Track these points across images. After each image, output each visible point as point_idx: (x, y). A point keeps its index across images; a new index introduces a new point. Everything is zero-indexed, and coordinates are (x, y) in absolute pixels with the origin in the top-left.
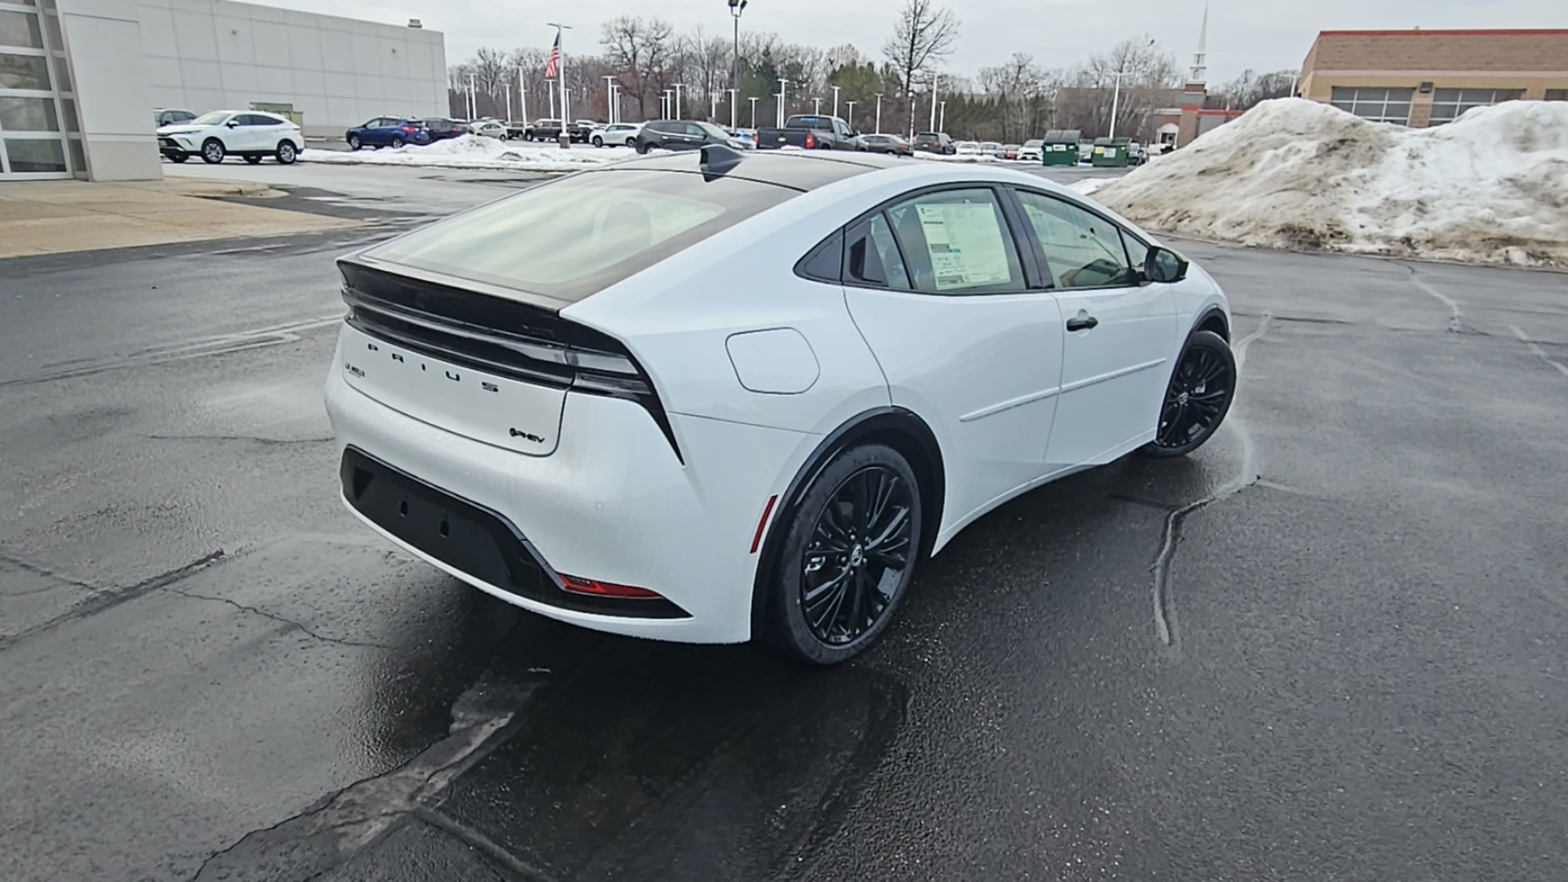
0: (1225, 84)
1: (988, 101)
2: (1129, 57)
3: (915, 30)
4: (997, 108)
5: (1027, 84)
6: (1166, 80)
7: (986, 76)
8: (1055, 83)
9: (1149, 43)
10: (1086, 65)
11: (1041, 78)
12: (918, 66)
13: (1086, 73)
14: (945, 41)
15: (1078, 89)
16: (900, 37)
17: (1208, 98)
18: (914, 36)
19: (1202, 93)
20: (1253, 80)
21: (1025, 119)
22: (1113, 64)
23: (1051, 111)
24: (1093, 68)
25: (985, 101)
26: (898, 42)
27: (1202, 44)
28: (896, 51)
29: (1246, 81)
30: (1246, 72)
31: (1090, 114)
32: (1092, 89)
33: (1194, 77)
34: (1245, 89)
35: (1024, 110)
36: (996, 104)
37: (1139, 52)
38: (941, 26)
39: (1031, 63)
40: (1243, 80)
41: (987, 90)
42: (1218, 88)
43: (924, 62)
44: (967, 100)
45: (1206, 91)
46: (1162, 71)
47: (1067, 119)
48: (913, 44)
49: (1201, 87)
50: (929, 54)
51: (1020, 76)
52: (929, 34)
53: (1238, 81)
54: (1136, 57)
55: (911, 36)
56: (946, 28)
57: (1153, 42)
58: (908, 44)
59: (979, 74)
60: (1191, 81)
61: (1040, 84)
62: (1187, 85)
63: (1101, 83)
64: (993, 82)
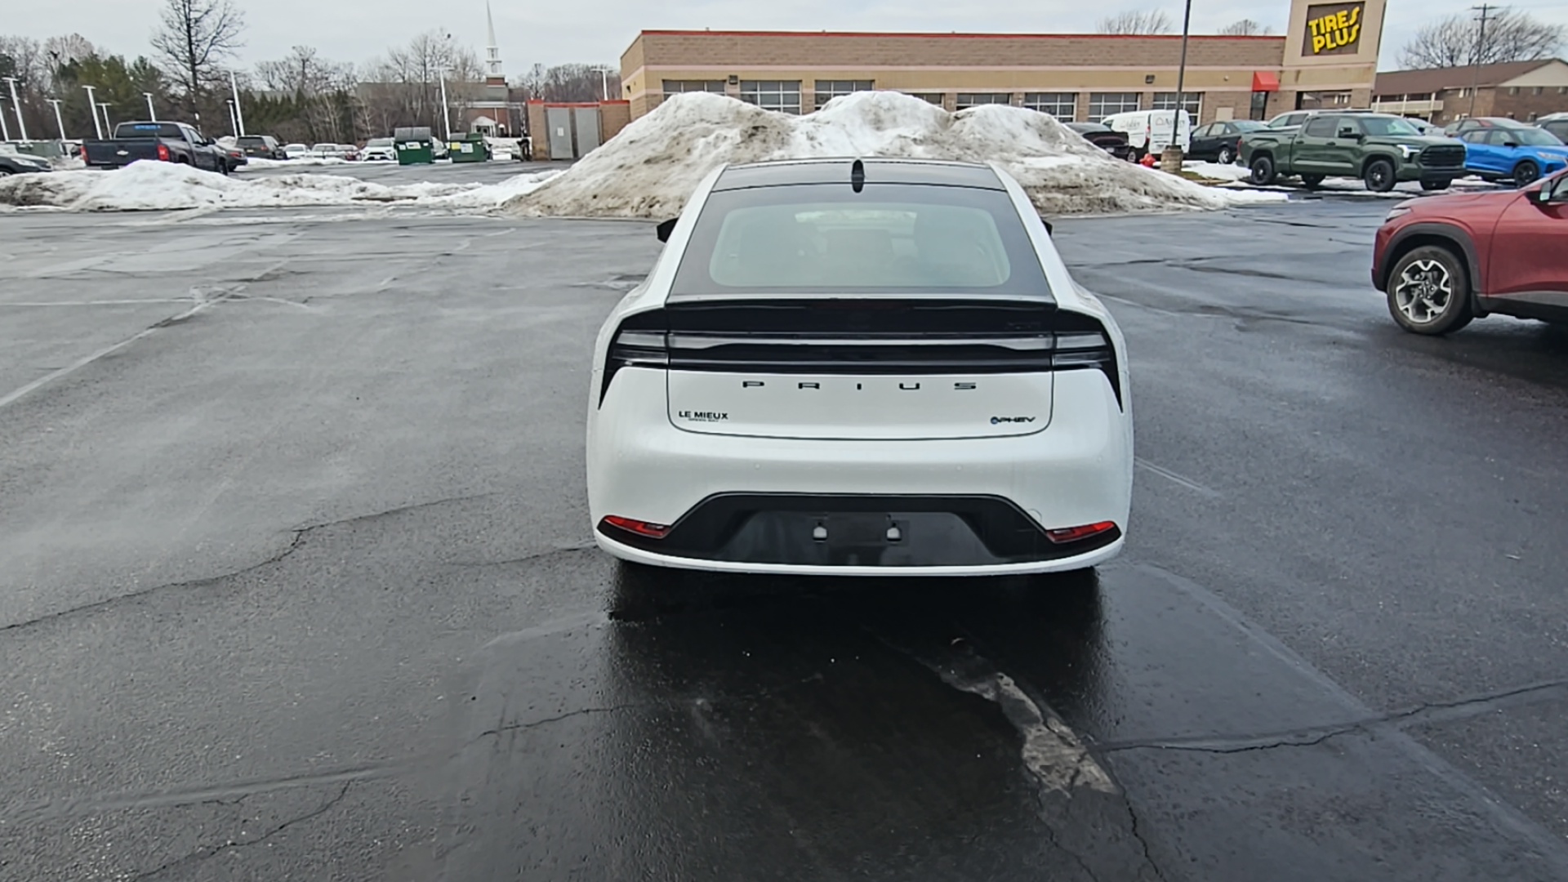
0: (519, 77)
1: (283, 98)
2: (429, 51)
3: (188, 20)
4: (297, 106)
5: (317, 79)
6: (471, 74)
7: (267, 71)
8: (348, 78)
9: (446, 37)
10: (386, 59)
11: (330, 72)
12: (203, 60)
13: (387, 67)
14: (231, 32)
15: (383, 84)
16: (171, 27)
17: (510, 91)
18: (188, 26)
19: (504, 86)
20: (544, 73)
21: (332, 117)
22: (414, 58)
23: (360, 108)
24: (395, 62)
25: (279, 100)
26: (170, 33)
27: (492, 38)
28: (169, 43)
29: (538, 74)
30: (536, 65)
31: (403, 109)
32: (399, 84)
33: (493, 71)
34: (539, 82)
35: (329, 107)
36: (294, 102)
37: (438, 46)
38: (222, 15)
39: (315, 56)
40: (534, 73)
41: (271, 86)
42: (514, 81)
43: (209, 55)
44: (258, 98)
45: (507, 84)
46: (464, 65)
47: (380, 116)
48: (190, 37)
49: (501, 80)
50: (213, 47)
51: (307, 71)
52: (209, 25)
53: (531, 75)
54: (436, 51)
55: (185, 27)
56: (228, 17)
57: (449, 36)
58: (183, 35)
59: (257, 69)
60: (492, 75)
61: (330, 79)
62: (488, 79)
63: (406, 77)
64: (276, 77)
